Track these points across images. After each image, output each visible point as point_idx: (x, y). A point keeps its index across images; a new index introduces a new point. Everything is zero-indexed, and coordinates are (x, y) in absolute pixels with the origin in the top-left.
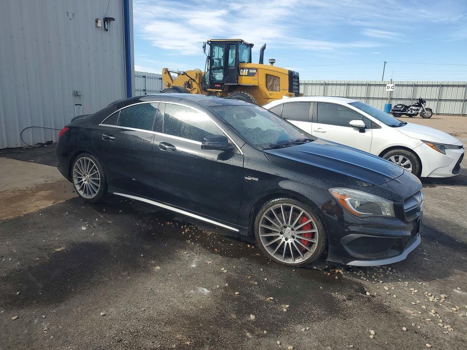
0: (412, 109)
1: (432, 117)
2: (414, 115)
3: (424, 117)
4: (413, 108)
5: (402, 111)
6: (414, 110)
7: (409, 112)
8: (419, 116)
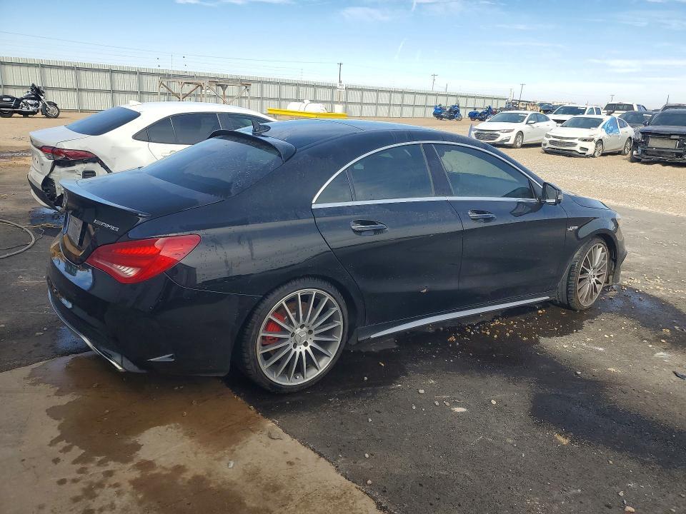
0: (26, 104)
1: (61, 115)
2: (34, 113)
3: (48, 117)
4: (29, 101)
5: (13, 108)
6: (32, 105)
7: (25, 109)
8: (39, 114)
